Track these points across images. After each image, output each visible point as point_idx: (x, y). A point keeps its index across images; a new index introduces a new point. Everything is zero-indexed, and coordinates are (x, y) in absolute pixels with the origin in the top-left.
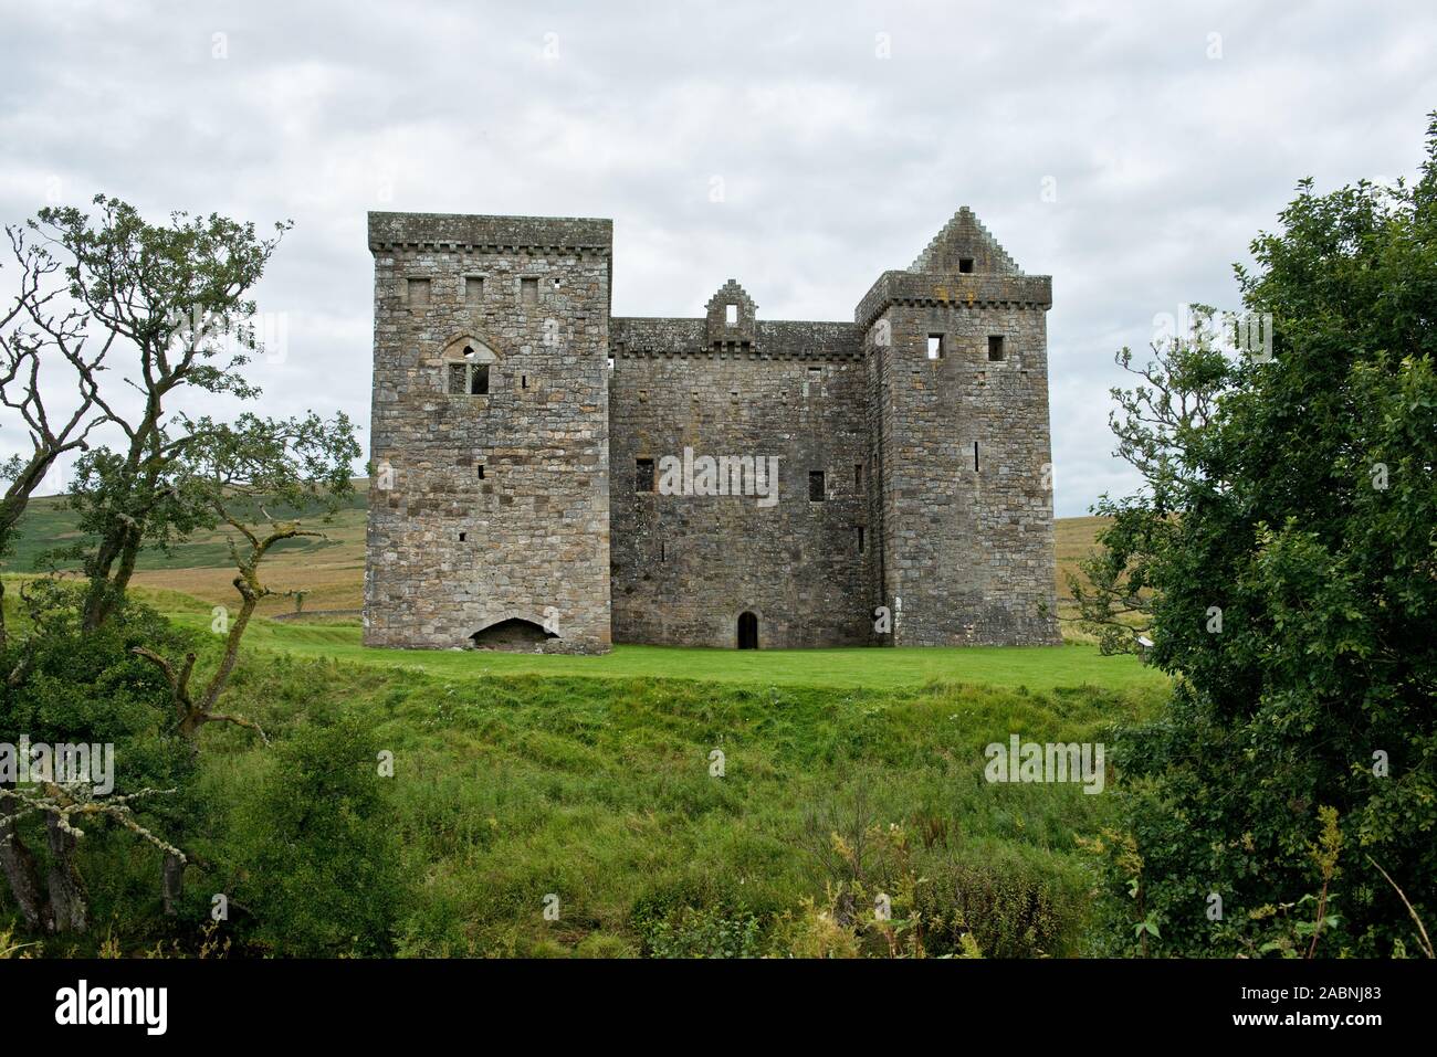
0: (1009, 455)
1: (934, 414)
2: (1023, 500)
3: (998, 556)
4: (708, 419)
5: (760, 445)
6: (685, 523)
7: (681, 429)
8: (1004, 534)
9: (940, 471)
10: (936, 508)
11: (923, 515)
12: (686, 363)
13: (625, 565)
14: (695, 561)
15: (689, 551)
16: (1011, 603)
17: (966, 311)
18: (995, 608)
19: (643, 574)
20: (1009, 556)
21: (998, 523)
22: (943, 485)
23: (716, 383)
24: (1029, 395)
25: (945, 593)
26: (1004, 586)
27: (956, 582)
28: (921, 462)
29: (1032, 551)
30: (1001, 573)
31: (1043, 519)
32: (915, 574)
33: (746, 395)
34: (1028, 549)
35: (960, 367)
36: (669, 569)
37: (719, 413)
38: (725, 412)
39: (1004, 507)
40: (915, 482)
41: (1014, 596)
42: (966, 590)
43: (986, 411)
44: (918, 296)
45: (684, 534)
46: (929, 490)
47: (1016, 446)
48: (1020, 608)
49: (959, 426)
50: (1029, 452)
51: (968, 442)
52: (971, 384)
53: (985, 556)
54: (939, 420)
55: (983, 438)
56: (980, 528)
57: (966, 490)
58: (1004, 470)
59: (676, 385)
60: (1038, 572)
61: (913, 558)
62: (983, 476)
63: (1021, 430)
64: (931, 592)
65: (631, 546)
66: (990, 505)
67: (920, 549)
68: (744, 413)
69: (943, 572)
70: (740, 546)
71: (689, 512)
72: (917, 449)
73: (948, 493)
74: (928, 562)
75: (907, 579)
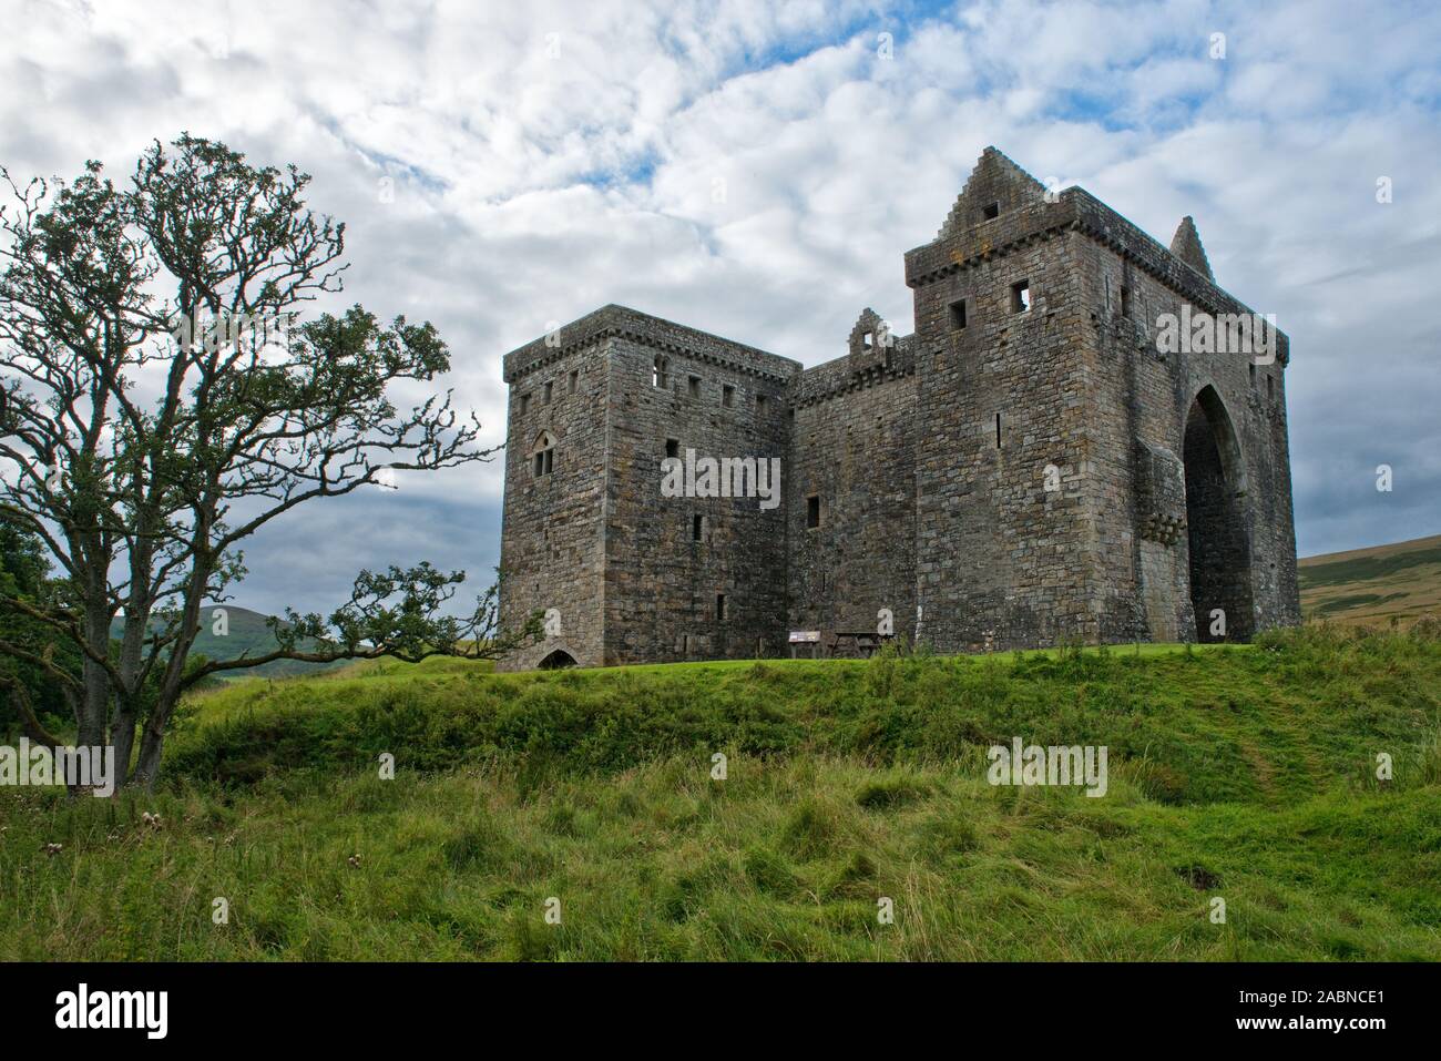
0: (1035, 420)
1: (954, 393)
2: (1050, 472)
3: (1022, 545)
4: (859, 448)
5: (900, 464)
6: (840, 552)
7: (839, 463)
8: (1029, 517)
9: (961, 457)
10: (956, 500)
11: (944, 510)
12: (842, 400)
13: (798, 597)
14: (846, 587)
15: (842, 579)
16: (1037, 600)
17: (985, 266)
18: (1019, 609)
19: (809, 605)
20: (1033, 543)
21: (1022, 505)
22: (964, 471)
23: (865, 412)
24: (1057, 340)
25: (966, 596)
26: (1031, 581)
27: (976, 582)
28: (942, 450)
29: (1061, 533)
30: (1026, 566)
31: (1074, 491)
32: (935, 578)
33: (889, 417)
34: (1057, 531)
35: (981, 332)
36: (828, 597)
37: (866, 440)
38: (872, 438)
39: (1029, 484)
40: (937, 474)
41: (1040, 592)
42: (987, 590)
43: (1009, 374)
44: (935, 268)
45: (839, 562)
46: (950, 481)
47: (1043, 407)
48: (1047, 606)
49: (979, 401)
50: (1058, 410)
51: (990, 416)
52: (992, 347)
53: (1008, 547)
54: (960, 398)
55: (1005, 407)
56: (1002, 514)
57: (987, 473)
58: (1029, 440)
59: (836, 423)
60: (1069, 559)
61: (934, 561)
62: (1006, 452)
63: (1048, 386)
64: (950, 596)
65: (802, 580)
66: (1012, 485)
67: (941, 549)
68: (887, 435)
69: (964, 572)
70: (881, 568)
71: (843, 541)
72: (939, 437)
73: (970, 480)
74: (949, 563)
75: (928, 585)
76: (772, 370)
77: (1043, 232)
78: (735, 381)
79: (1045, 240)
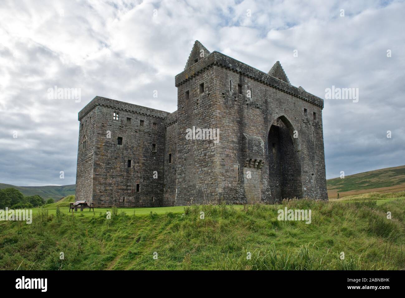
1: (186, 121)
2: (207, 145)
3: (200, 170)
8: (202, 160)
10: (185, 155)
11: (183, 158)
13: (166, 184)
16: (203, 188)
17: (194, 79)
18: (199, 190)
19: (168, 187)
20: (203, 169)
21: (201, 156)
22: (188, 146)
24: (210, 102)
25: (187, 186)
26: (202, 181)
27: (190, 181)
28: (183, 139)
29: (210, 166)
30: (201, 176)
31: (213, 152)
32: (180, 180)
34: (209, 165)
35: (192, 100)
36: (173, 185)
39: (202, 150)
40: (181, 147)
41: (204, 185)
42: (192, 184)
43: (199, 114)
44: (182, 81)
46: (184, 148)
47: (206, 124)
48: (206, 190)
49: (191, 123)
50: (210, 124)
52: (195, 105)
53: (197, 170)
55: (197, 124)
56: (196, 159)
57: (193, 146)
60: (211, 174)
61: (180, 174)
63: (208, 117)
64: (184, 186)
65: (167, 179)
66: (198, 150)
67: (182, 171)
69: (187, 178)
72: (182, 135)
73: (189, 148)
74: (183, 175)
75: (179, 182)
76: (158, 115)
77: (206, 67)
78: (145, 119)
79: (208, 69)
